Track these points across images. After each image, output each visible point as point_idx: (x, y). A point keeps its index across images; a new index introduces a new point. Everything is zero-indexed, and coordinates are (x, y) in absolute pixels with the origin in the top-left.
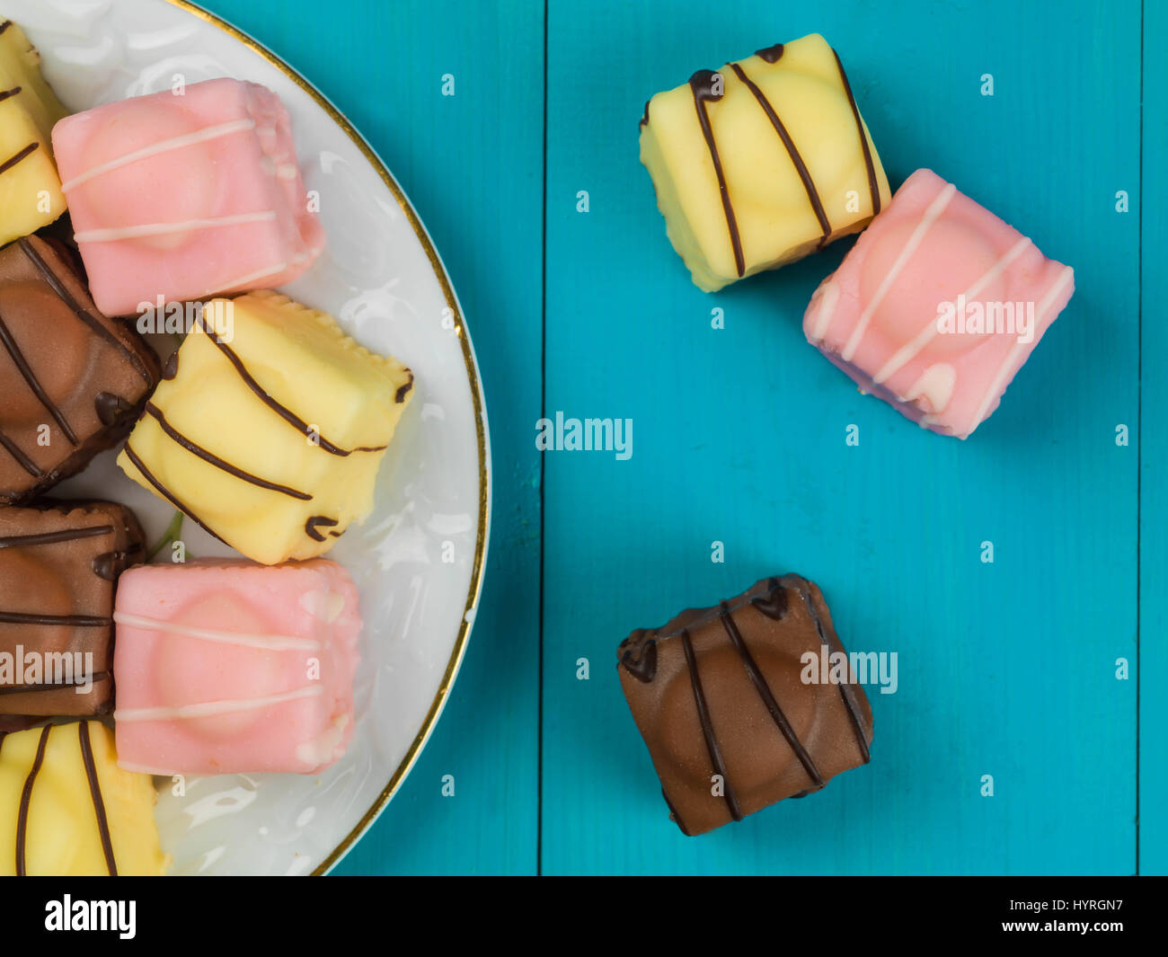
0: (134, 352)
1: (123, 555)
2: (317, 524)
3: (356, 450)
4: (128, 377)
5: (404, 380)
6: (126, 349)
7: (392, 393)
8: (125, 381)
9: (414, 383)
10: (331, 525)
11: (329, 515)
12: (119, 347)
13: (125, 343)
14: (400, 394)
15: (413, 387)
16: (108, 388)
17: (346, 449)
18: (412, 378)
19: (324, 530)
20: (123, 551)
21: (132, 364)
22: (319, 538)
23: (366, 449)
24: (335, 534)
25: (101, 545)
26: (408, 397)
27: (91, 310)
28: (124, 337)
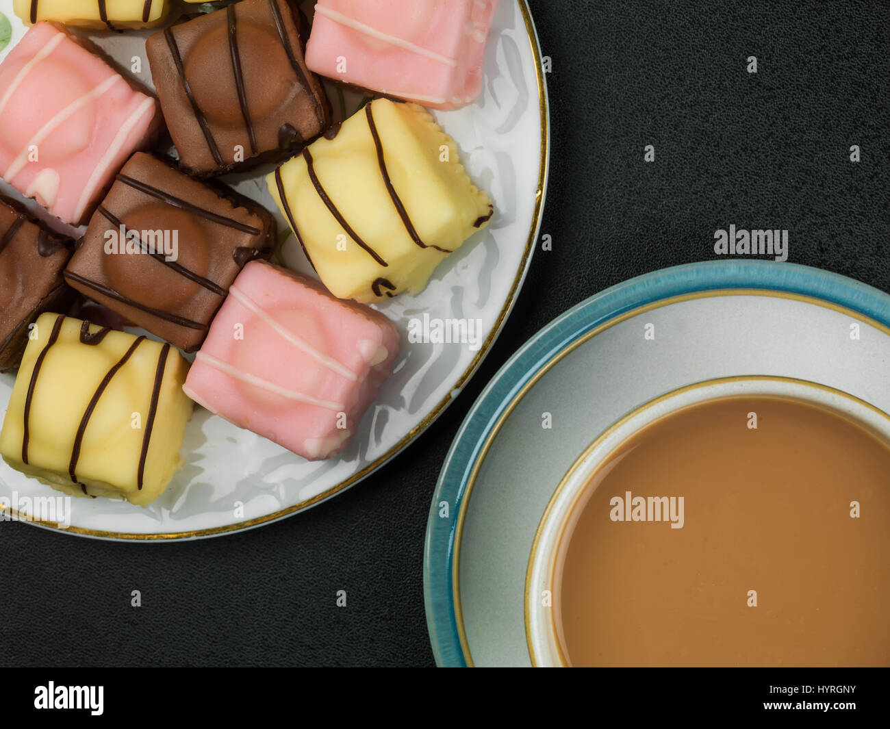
0: (320, 103)
1: (257, 252)
2: (382, 284)
3: (432, 246)
4: (309, 119)
5: (486, 212)
6: (316, 100)
7: (474, 218)
8: (307, 121)
9: (492, 217)
10: (390, 288)
11: (393, 282)
12: (311, 96)
13: (316, 95)
14: (480, 221)
15: (490, 220)
16: (293, 123)
17: (426, 244)
18: (491, 213)
19: (384, 290)
20: (258, 250)
21: (316, 112)
22: (378, 293)
23: (438, 248)
24: (390, 295)
25: (246, 240)
26: (484, 225)
27: (301, 62)
28: (316, 89)
